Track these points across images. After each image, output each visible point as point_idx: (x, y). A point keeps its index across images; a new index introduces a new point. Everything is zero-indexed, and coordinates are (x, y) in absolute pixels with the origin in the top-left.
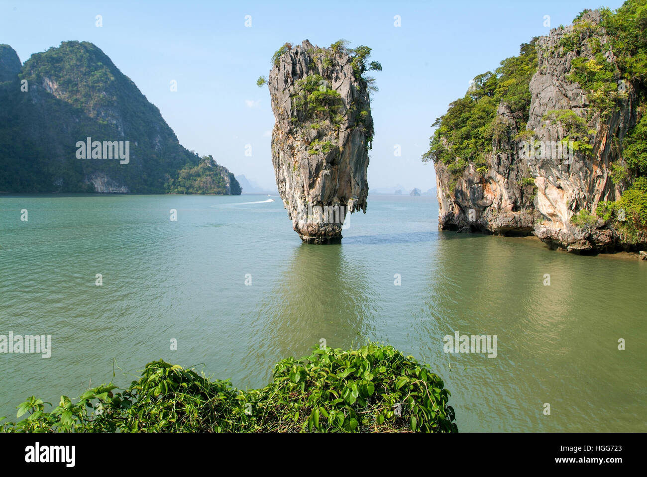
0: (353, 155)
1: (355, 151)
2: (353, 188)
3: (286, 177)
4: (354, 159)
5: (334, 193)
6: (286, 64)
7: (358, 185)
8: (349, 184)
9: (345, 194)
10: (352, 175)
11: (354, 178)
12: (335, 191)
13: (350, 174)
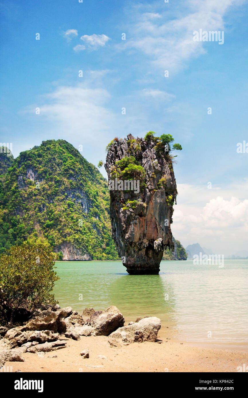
0: (156, 209)
1: (157, 206)
2: (159, 232)
3: (116, 227)
4: (158, 212)
5: (144, 236)
6: (111, 152)
7: (163, 230)
8: (156, 230)
9: (153, 237)
10: (157, 224)
11: (159, 225)
12: (144, 235)
13: (155, 222)
